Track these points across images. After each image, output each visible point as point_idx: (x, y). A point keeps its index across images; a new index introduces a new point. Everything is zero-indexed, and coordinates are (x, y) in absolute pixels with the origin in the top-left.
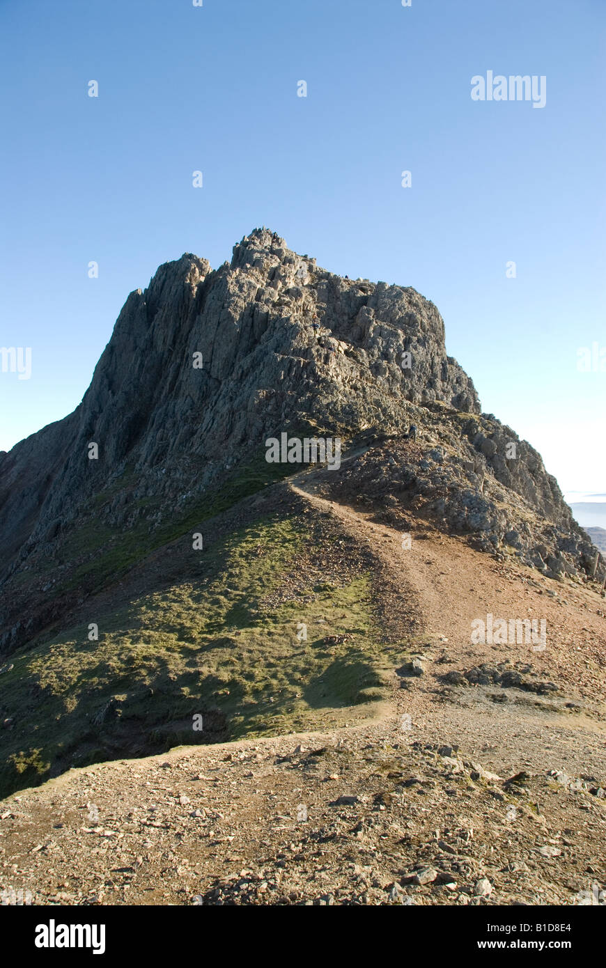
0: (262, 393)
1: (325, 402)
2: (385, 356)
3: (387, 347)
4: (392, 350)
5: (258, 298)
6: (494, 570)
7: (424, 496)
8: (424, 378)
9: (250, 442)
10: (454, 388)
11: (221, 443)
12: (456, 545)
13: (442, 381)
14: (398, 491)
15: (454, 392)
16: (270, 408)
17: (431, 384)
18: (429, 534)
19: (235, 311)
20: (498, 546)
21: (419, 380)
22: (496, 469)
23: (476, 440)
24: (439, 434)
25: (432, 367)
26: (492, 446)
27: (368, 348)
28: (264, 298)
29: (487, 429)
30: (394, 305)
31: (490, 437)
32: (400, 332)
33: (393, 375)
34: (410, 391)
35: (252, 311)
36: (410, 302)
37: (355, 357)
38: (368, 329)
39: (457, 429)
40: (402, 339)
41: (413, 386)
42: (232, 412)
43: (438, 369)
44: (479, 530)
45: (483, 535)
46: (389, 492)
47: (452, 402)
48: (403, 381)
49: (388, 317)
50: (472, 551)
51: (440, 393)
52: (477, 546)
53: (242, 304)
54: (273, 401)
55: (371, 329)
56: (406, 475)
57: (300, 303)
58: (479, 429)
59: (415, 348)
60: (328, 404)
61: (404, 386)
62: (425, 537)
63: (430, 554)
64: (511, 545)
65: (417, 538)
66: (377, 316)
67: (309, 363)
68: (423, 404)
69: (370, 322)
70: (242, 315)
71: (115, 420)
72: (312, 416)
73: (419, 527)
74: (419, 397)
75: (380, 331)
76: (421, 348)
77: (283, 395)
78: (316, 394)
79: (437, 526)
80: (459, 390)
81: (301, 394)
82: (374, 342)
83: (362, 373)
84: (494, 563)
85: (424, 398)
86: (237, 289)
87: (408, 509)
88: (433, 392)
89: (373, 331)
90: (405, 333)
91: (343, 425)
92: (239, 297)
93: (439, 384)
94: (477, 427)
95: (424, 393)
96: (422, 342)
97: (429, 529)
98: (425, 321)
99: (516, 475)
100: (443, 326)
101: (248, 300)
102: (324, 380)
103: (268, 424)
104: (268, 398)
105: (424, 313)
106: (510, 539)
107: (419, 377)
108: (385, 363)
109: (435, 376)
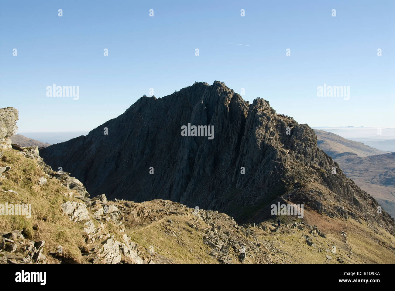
0: (271, 172)
1: (286, 175)
2: (299, 153)
3: (300, 149)
4: (301, 151)
5: (264, 138)
6: (320, 217)
7: (309, 202)
8: (310, 158)
9: (270, 185)
10: (319, 160)
11: (263, 184)
12: (315, 212)
13: (316, 158)
14: (304, 200)
15: (319, 161)
16: (274, 176)
17: (312, 160)
18: (310, 210)
19: (259, 143)
20: (322, 212)
21: (309, 159)
22: (329, 186)
23: (324, 178)
24: (314, 178)
25: (313, 154)
26: (328, 180)
27: (294, 150)
28: (266, 138)
29: (328, 175)
30: (301, 134)
31: (328, 177)
32: (303, 144)
33: (302, 159)
34: (307, 163)
35: (263, 142)
36: (306, 132)
37: (291, 154)
38: (294, 144)
39: (319, 175)
40: (304, 146)
41: (307, 161)
42: (264, 177)
43: (315, 154)
44: (319, 209)
45: (320, 210)
46: (302, 201)
47: (319, 164)
48: (304, 160)
49: (299, 139)
50: (317, 213)
51: (315, 162)
52: (318, 212)
53: (260, 141)
54: (274, 174)
55: (295, 144)
56: (306, 197)
57: (275, 137)
58: (325, 175)
59: (308, 149)
60: (287, 176)
61: (305, 161)
62: (309, 211)
63: (310, 214)
64: (325, 212)
65: (308, 211)
66: (297, 139)
67: (281, 163)
68: (310, 166)
69: (295, 141)
70: (261, 144)
71: (206, 158)
72: (284, 179)
73: (308, 209)
74: (309, 164)
75: (298, 144)
76: (309, 149)
77: (276, 173)
78: (284, 173)
79: (312, 209)
80: (321, 160)
81: (281, 173)
82: (296, 148)
83: (293, 160)
84: (321, 216)
85: (310, 164)
86: (258, 136)
87: (306, 205)
88: (313, 162)
89: (296, 144)
90: (305, 144)
91: (291, 182)
92: (259, 139)
93: (315, 159)
94: (324, 175)
95: (310, 163)
96: (310, 146)
97: (310, 209)
98: (310, 138)
99: (335, 188)
100: (316, 137)
101: (262, 139)
102: (286, 168)
103: (274, 181)
104: (273, 173)
105: (310, 135)
106: (325, 211)
107: (309, 158)
108: (299, 155)
109: (314, 157)
